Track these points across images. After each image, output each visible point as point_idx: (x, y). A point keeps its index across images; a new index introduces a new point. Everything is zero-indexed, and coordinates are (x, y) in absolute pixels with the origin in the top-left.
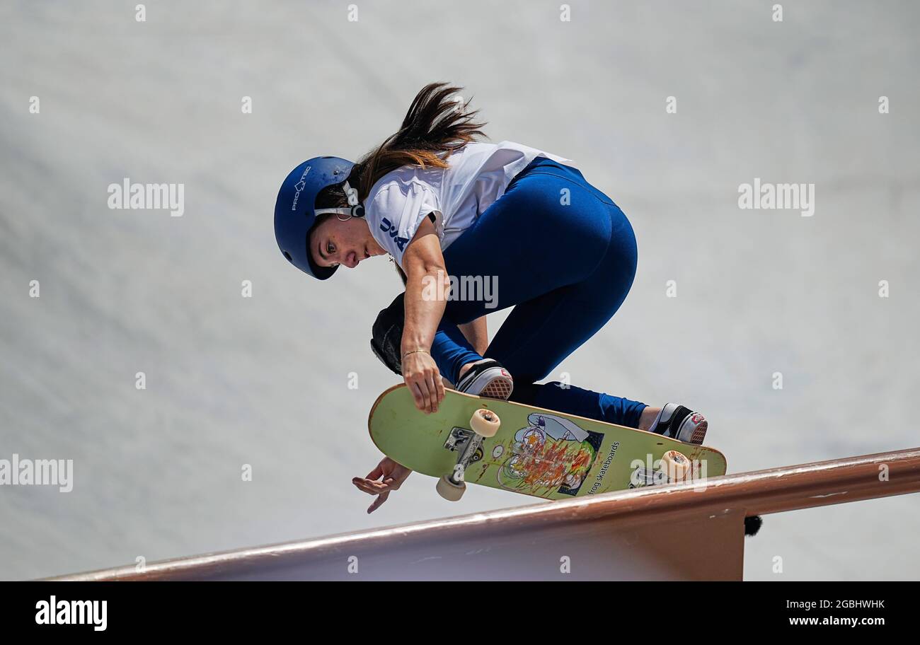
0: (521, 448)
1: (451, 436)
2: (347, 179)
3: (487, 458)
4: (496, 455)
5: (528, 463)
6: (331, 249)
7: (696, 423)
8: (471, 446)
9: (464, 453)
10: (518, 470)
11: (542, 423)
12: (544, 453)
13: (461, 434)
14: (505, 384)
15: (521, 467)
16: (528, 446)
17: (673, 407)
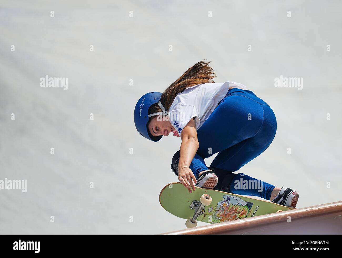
0: (220, 208)
1: (192, 204)
2: (160, 101)
3: (206, 212)
4: (210, 211)
5: (222, 214)
6: (157, 130)
7: (294, 195)
8: (200, 208)
9: (197, 211)
10: (218, 217)
11: (228, 199)
12: (229, 210)
13: (196, 203)
14: (214, 180)
15: (219, 215)
16: (222, 208)
17: (285, 188)
